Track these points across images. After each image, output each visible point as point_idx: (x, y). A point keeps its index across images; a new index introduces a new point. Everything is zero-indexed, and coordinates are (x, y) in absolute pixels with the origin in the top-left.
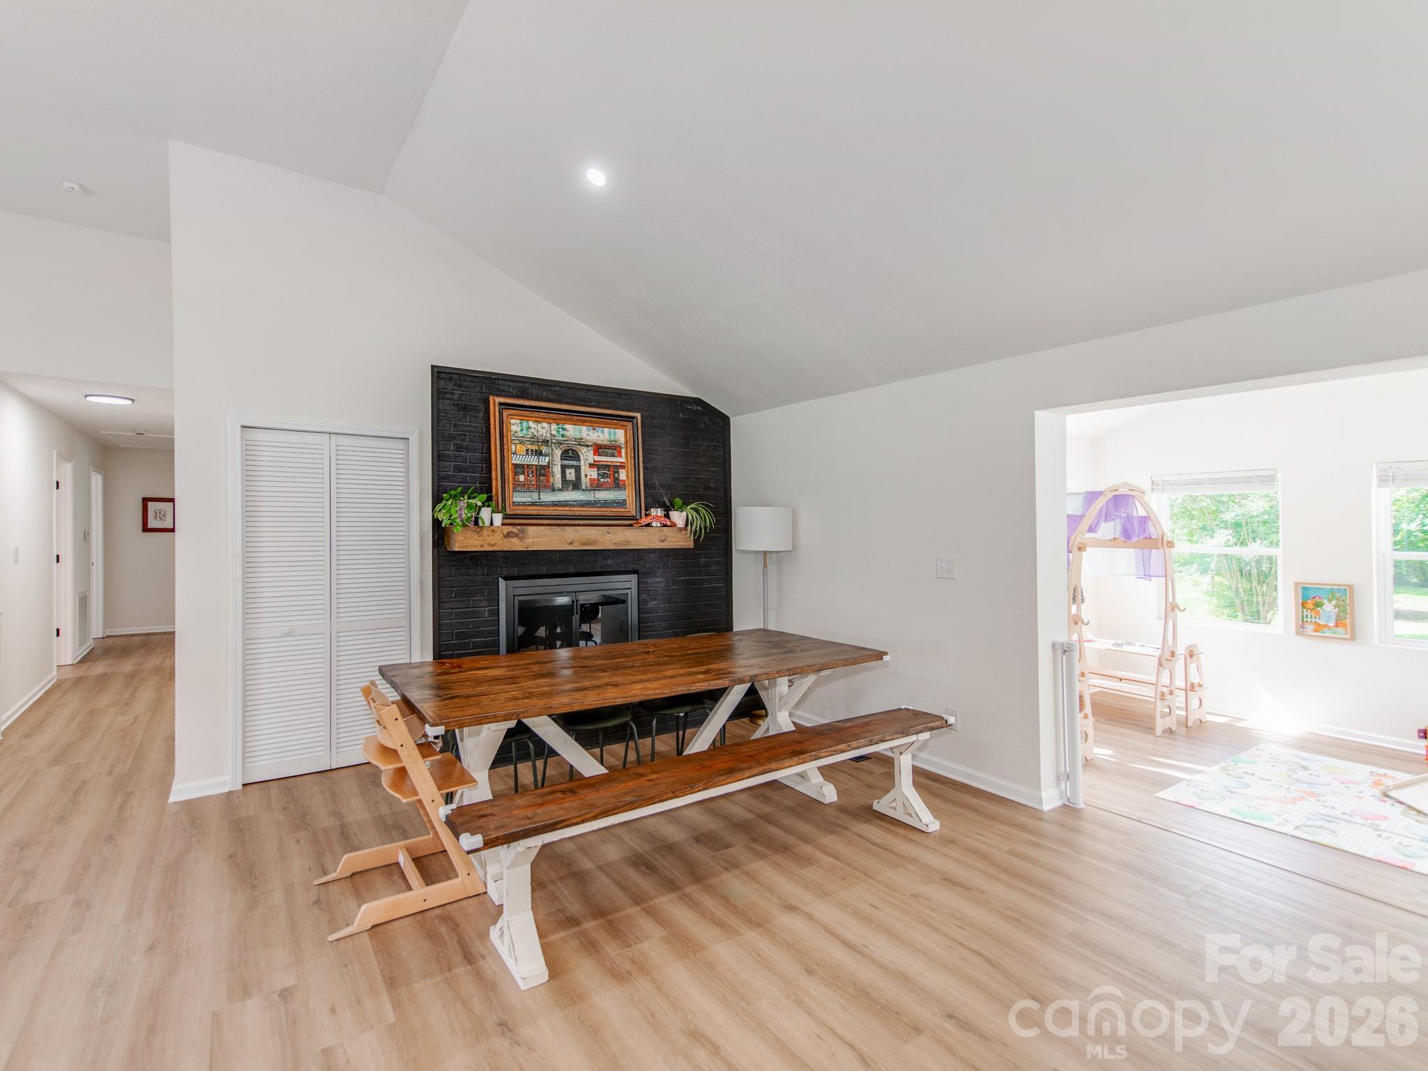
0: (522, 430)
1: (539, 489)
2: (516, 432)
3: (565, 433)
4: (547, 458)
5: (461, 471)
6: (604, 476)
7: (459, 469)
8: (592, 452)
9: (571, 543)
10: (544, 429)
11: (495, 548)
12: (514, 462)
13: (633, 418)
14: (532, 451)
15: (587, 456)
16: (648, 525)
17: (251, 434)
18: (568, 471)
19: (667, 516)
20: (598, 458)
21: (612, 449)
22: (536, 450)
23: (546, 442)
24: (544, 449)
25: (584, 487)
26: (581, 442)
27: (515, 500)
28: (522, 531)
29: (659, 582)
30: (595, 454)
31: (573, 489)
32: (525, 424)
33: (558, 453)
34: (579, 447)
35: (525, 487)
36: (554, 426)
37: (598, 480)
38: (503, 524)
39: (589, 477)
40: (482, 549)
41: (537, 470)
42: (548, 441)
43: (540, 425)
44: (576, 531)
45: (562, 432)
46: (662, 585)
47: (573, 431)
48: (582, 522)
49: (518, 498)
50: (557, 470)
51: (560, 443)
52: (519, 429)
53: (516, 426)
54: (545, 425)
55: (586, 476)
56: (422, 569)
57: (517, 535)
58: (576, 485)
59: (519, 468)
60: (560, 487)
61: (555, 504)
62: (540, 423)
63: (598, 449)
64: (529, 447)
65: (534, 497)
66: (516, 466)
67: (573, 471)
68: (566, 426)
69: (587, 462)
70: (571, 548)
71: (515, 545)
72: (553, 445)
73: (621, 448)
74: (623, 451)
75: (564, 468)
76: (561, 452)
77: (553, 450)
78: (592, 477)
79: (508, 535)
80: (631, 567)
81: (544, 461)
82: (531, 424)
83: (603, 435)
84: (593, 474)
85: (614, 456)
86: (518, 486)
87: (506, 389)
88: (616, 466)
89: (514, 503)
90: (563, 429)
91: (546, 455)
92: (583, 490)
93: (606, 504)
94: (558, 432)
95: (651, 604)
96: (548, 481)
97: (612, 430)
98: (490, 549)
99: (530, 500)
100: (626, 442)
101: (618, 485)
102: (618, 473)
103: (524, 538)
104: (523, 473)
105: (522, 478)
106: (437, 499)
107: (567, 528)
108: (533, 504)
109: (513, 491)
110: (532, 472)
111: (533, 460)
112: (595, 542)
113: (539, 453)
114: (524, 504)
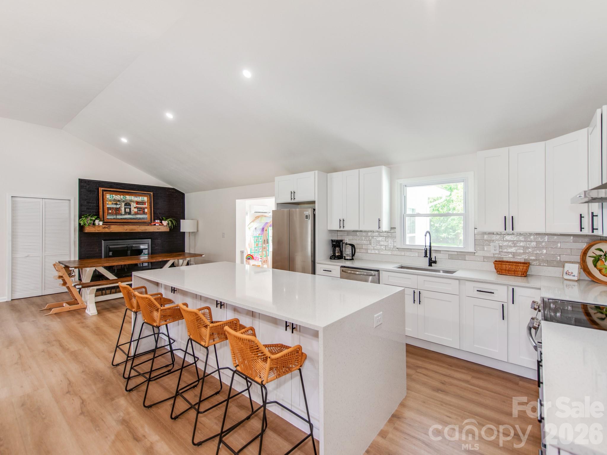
0: (110, 197)
1: (116, 214)
2: (108, 198)
3: (126, 198)
4: (119, 206)
5: (89, 209)
6: (139, 211)
7: (88, 209)
8: (135, 204)
9: (126, 230)
10: (118, 197)
11: (100, 231)
12: (107, 207)
13: (150, 194)
14: (114, 203)
15: (133, 205)
16: (155, 225)
17: (14, 199)
18: (127, 209)
19: (161, 222)
20: (137, 206)
21: (143, 203)
22: (115, 203)
23: (119, 201)
24: (118, 203)
25: (132, 214)
26: (131, 201)
27: (107, 218)
28: (109, 227)
29: (159, 241)
30: (136, 204)
31: (128, 215)
32: (111, 196)
33: (123, 204)
34: (131, 202)
35: (112, 214)
36: (122, 196)
37: (137, 212)
38: (103, 225)
39: (134, 211)
40: (95, 232)
41: (115, 209)
42: (120, 201)
43: (117, 196)
44: (128, 227)
45: (124, 198)
46: (160, 242)
47: (128, 198)
48: (131, 224)
49: (109, 217)
50: (123, 209)
51: (124, 201)
52: (109, 197)
53: (108, 196)
54: (118, 196)
55: (133, 211)
56: (75, 238)
57: (107, 228)
58: (130, 213)
59: (109, 209)
60: (124, 214)
61: (121, 219)
62: (117, 195)
63: (137, 203)
64: (113, 202)
65: (115, 217)
66: (108, 208)
67: (128, 209)
68: (126, 196)
69: (134, 207)
70: (126, 231)
71: (107, 230)
72: (122, 202)
73: (146, 203)
74: (146, 204)
75: (125, 208)
76: (124, 204)
77: (121, 203)
78: (135, 211)
79: (104, 228)
80: (149, 237)
81: (118, 206)
82: (114, 196)
83: (139, 199)
84: (136, 210)
85: (143, 205)
86: (109, 214)
87: (105, 185)
88: (144, 208)
89: (107, 219)
90: (125, 197)
91: (119, 205)
92: (132, 215)
93: (140, 219)
94: (123, 198)
95: (156, 248)
96: (119, 212)
97: (143, 197)
98: (98, 232)
99: (113, 217)
100: (148, 201)
101: (144, 213)
102: (145, 210)
103: (110, 229)
104: (111, 210)
105: (110, 211)
106: (80, 217)
107: (125, 226)
108: (114, 219)
109: (107, 215)
110: (114, 210)
111: (115, 206)
112: (135, 230)
113: (116, 204)
114: (111, 219)
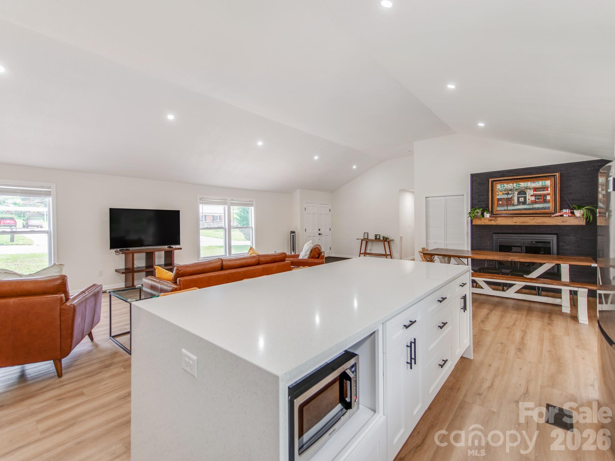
0: (501, 187)
1: (507, 205)
2: (499, 188)
3: (520, 186)
4: (511, 195)
5: (480, 202)
6: (538, 199)
7: (479, 202)
8: (533, 191)
9: (516, 223)
10: (510, 186)
11: (486, 224)
12: (497, 198)
13: (555, 175)
14: (505, 193)
15: (530, 192)
16: (562, 216)
17: (428, 199)
18: (520, 199)
19: (573, 213)
20: (535, 193)
21: (545, 188)
22: (507, 193)
23: (511, 190)
24: (510, 192)
25: (528, 203)
26: (527, 188)
27: (497, 209)
28: (496, 219)
29: (572, 239)
30: (534, 191)
31: (523, 204)
32: (502, 185)
33: (516, 193)
34: (526, 190)
35: (502, 205)
36: (515, 184)
37: (535, 200)
38: (490, 217)
39: (530, 200)
40: (481, 224)
41: (507, 200)
42: (512, 190)
43: (509, 185)
44: (518, 219)
45: (518, 186)
46: (573, 240)
47: (523, 185)
48: (524, 216)
49: (499, 209)
50: (516, 199)
51: (517, 190)
52: (500, 187)
53: (499, 186)
54: (511, 184)
55: (529, 199)
57: (494, 220)
58: (524, 203)
59: (499, 200)
60: (517, 204)
61: (513, 210)
62: (509, 184)
63: (535, 189)
64: (504, 192)
65: (506, 208)
66: (498, 199)
67: (523, 198)
68: (520, 184)
69: (530, 195)
71: (493, 223)
72: (514, 191)
73: (548, 187)
74: (549, 189)
75: (518, 198)
76: (517, 192)
77: (514, 192)
78: (532, 200)
79: (490, 220)
80: (555, 232)
81: (510, 196)
82: (505, 185)
83: (539, 184)
84: (533, 198)
85: (544, 191)
86: (498, 205)
87: (496, 175)
88: (545, 195)
89: (497, 210)
90: (519, 185)
91: (511, 194)
92: (527, 205)
93: (538, 209)
94: (516, 186)
95: (566, 247)
96: (511, 203)
97: (544, 182)
98: (484, 224)
99: (504, 209)
100: (551, 185)
101: (545, 201)
102: (546, 197)
103: (497, 221)
104: (501, 201)
105: (500, 202)
107: (514, 218)
108: (505, 210)
109: (497, 207)
110: (505, 200)
111: (506, 196)
112: (527, 222)
113: (508, 194)
114: (501, 210)
